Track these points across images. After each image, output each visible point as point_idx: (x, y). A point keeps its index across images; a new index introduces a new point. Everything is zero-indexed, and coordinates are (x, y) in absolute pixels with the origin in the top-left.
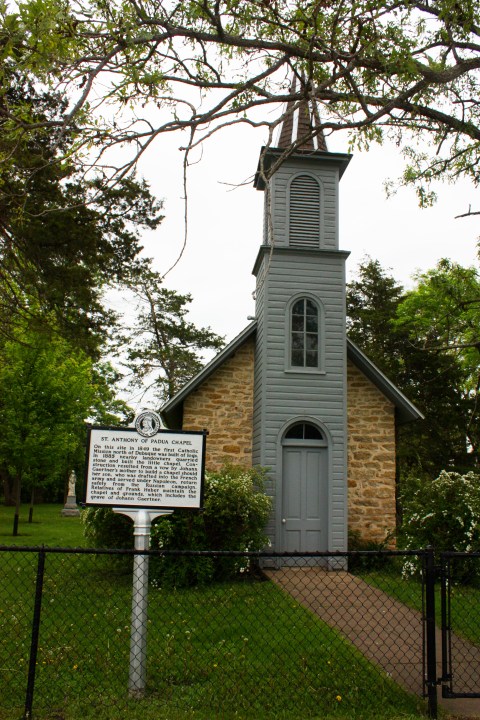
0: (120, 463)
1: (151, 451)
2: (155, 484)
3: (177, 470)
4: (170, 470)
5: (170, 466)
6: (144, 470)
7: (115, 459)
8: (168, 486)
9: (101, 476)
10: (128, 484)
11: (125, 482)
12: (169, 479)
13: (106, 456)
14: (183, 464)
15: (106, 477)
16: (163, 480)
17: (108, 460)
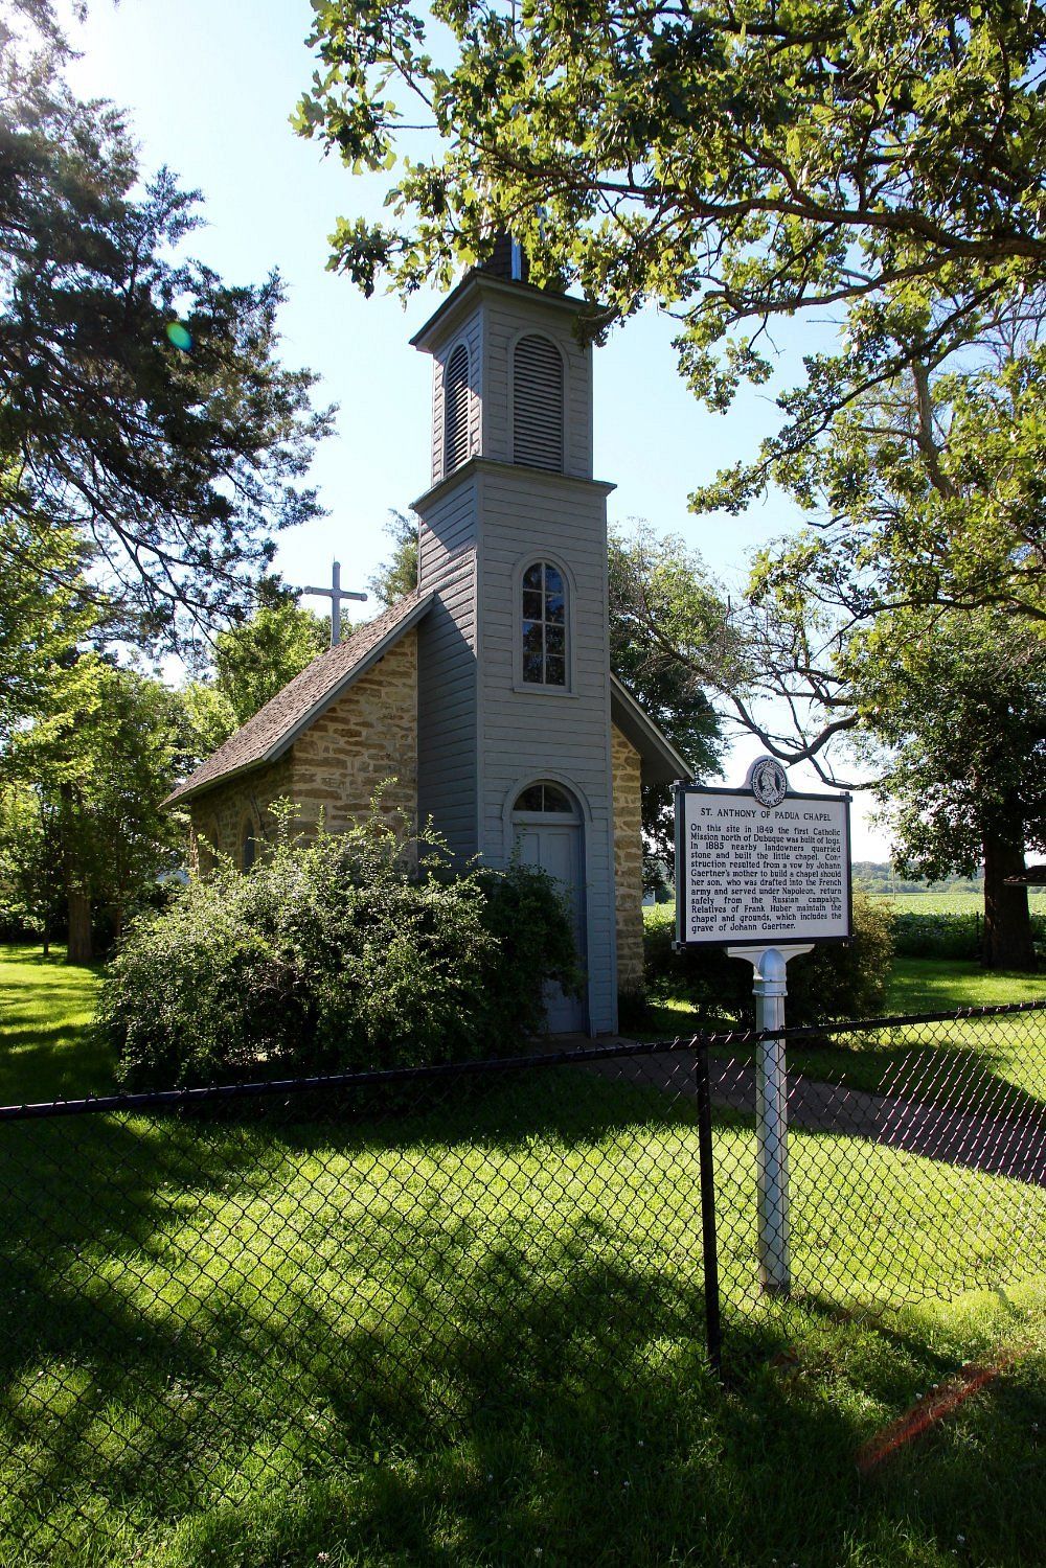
0: (732, 859)
1: (776, 833)
2: (786, 896)
3: (815, 869)
4: (804, 869)
5: (804, 862)
6: (768, 870)
7: (724, 851)
8: (803, 900)
9: (705, 887)
10: (746, 899)
11: (742, 896)
12: (804, 886)
13: (709, 846)
14: (821, 856)
15: (713, 888)
16: (796, 887)
17: (714, 852)
